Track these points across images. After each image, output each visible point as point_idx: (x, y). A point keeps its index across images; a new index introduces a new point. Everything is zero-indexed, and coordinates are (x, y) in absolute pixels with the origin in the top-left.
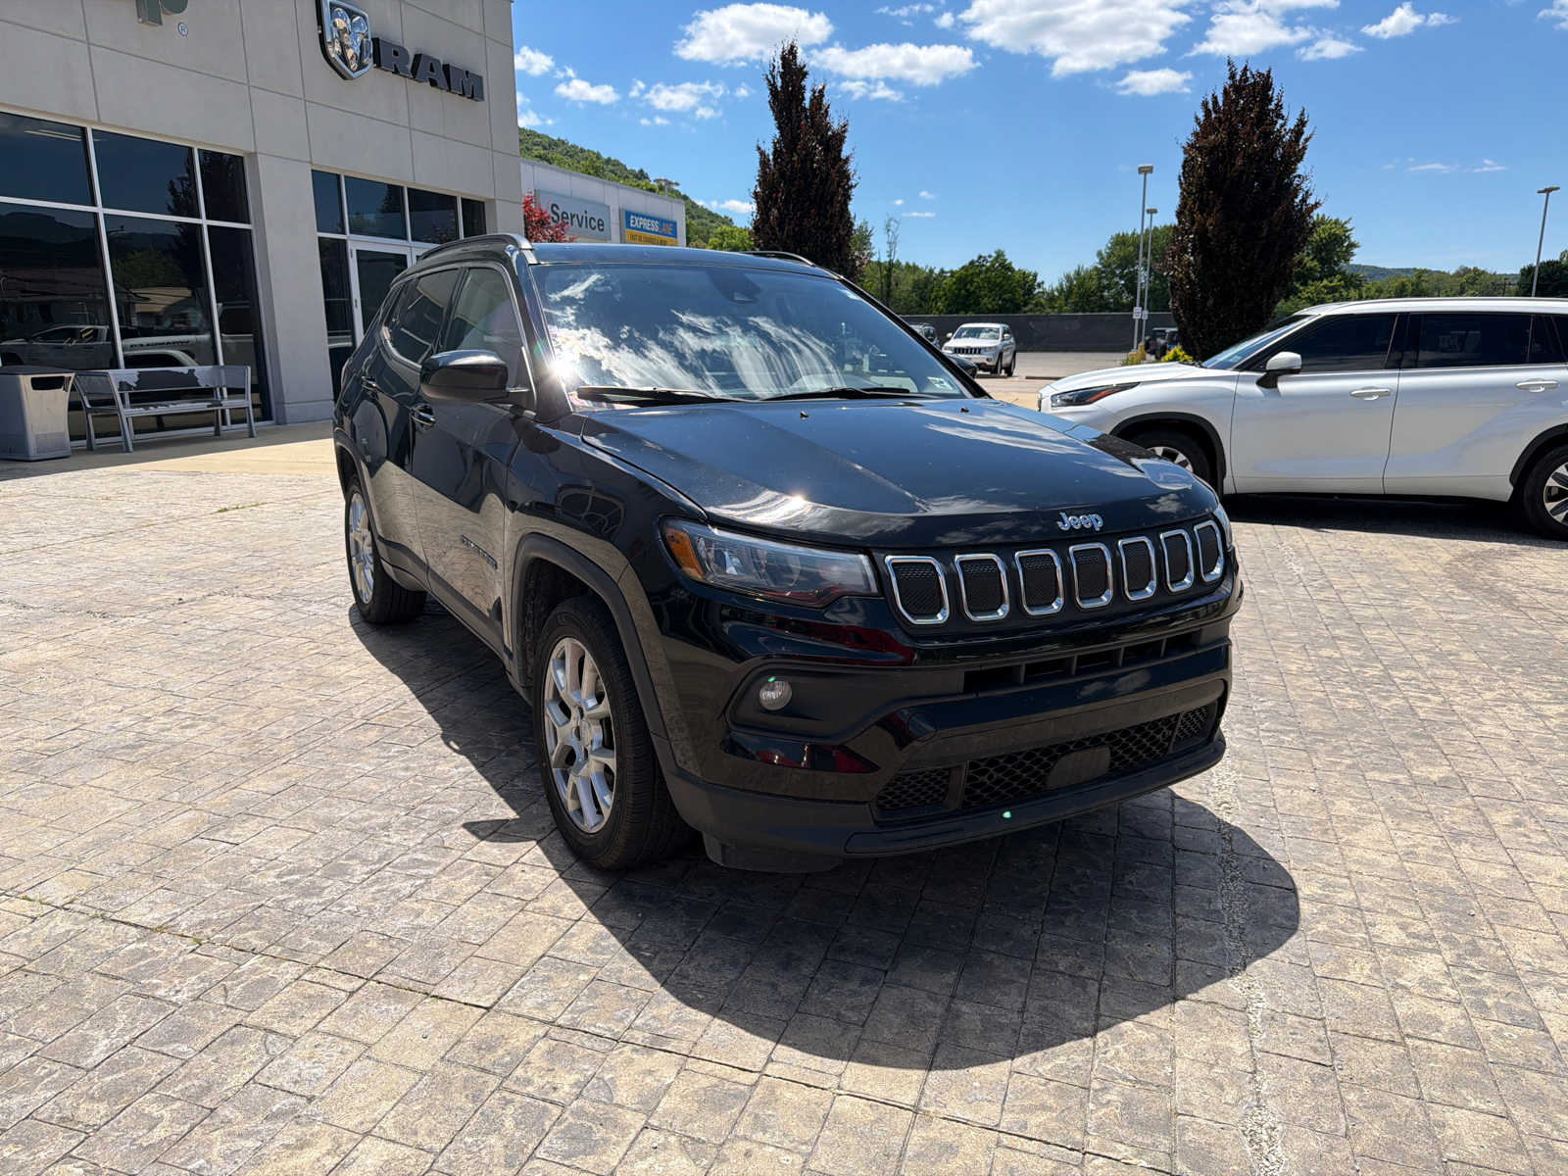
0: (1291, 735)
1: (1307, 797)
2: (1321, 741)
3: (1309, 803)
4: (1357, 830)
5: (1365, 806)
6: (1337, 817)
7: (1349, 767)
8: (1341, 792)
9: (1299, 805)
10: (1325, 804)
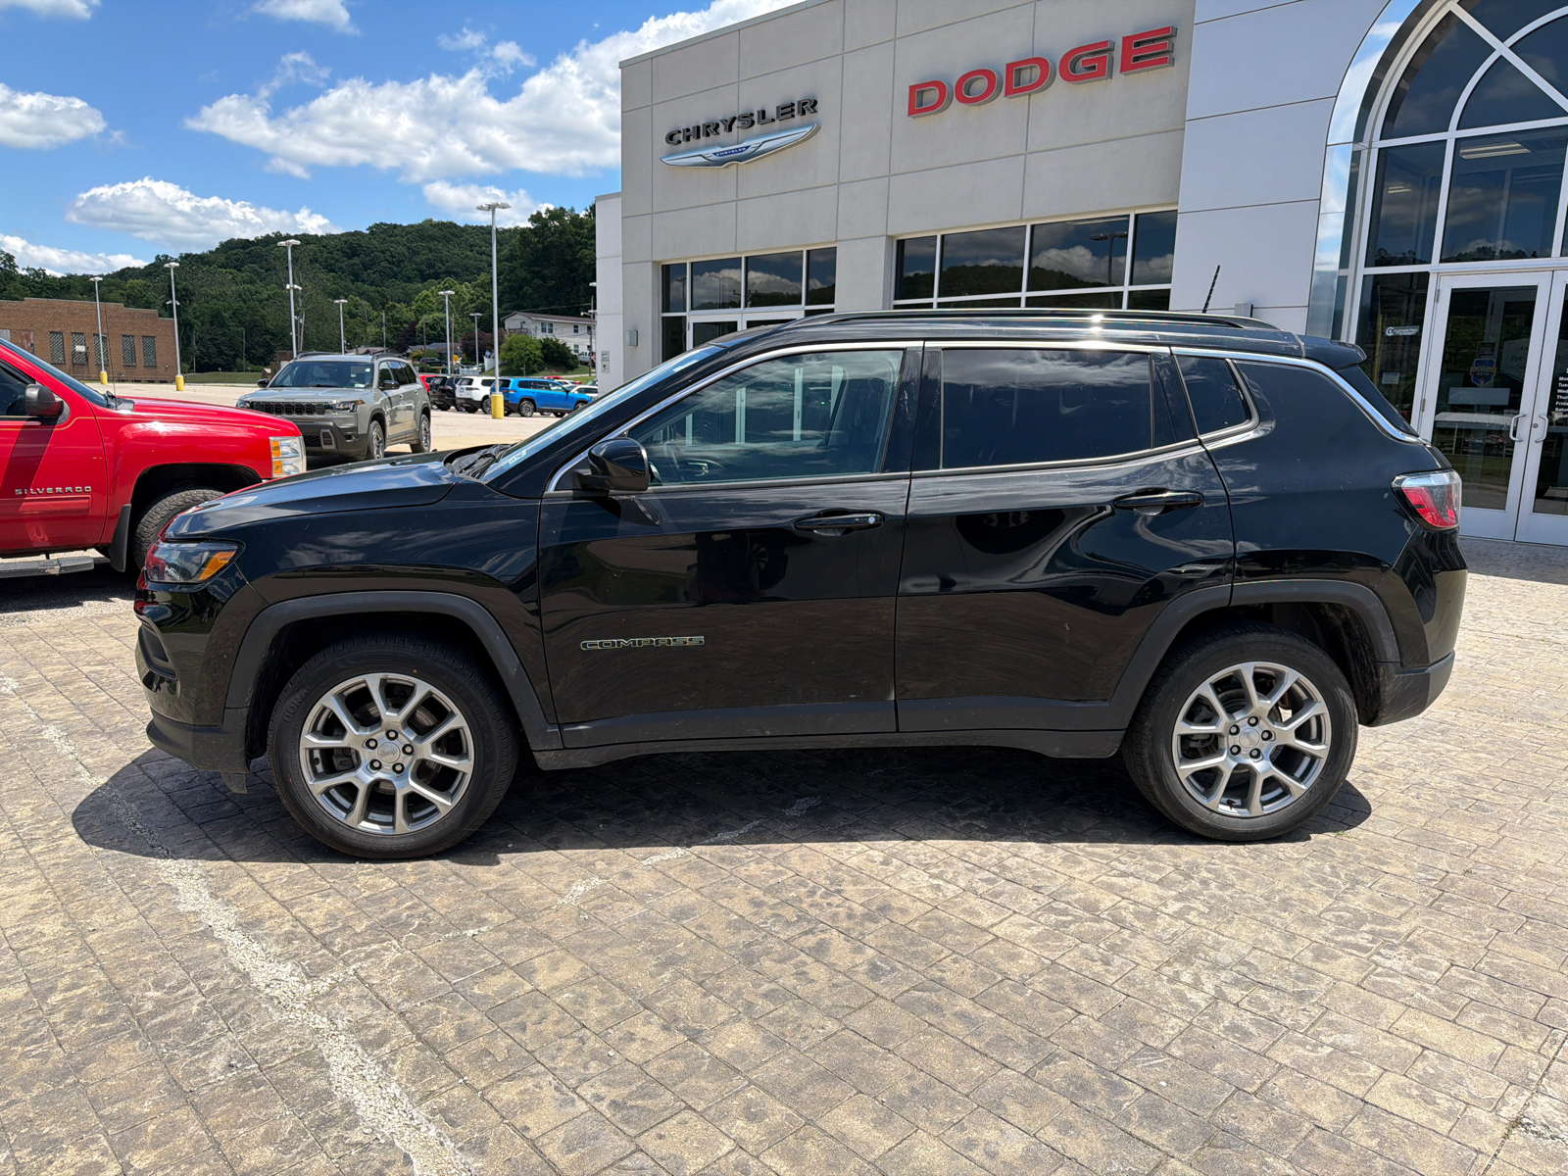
0: (149, 1006)
1: (97, 919)
2: (102, 1019)
3: (92, 912)
4: (34, 907)
5: (26, 938)
6: (56, 911)
7: (52, 990)
8: (58, 945)
9: (102, 906)
10: (73, 921)
